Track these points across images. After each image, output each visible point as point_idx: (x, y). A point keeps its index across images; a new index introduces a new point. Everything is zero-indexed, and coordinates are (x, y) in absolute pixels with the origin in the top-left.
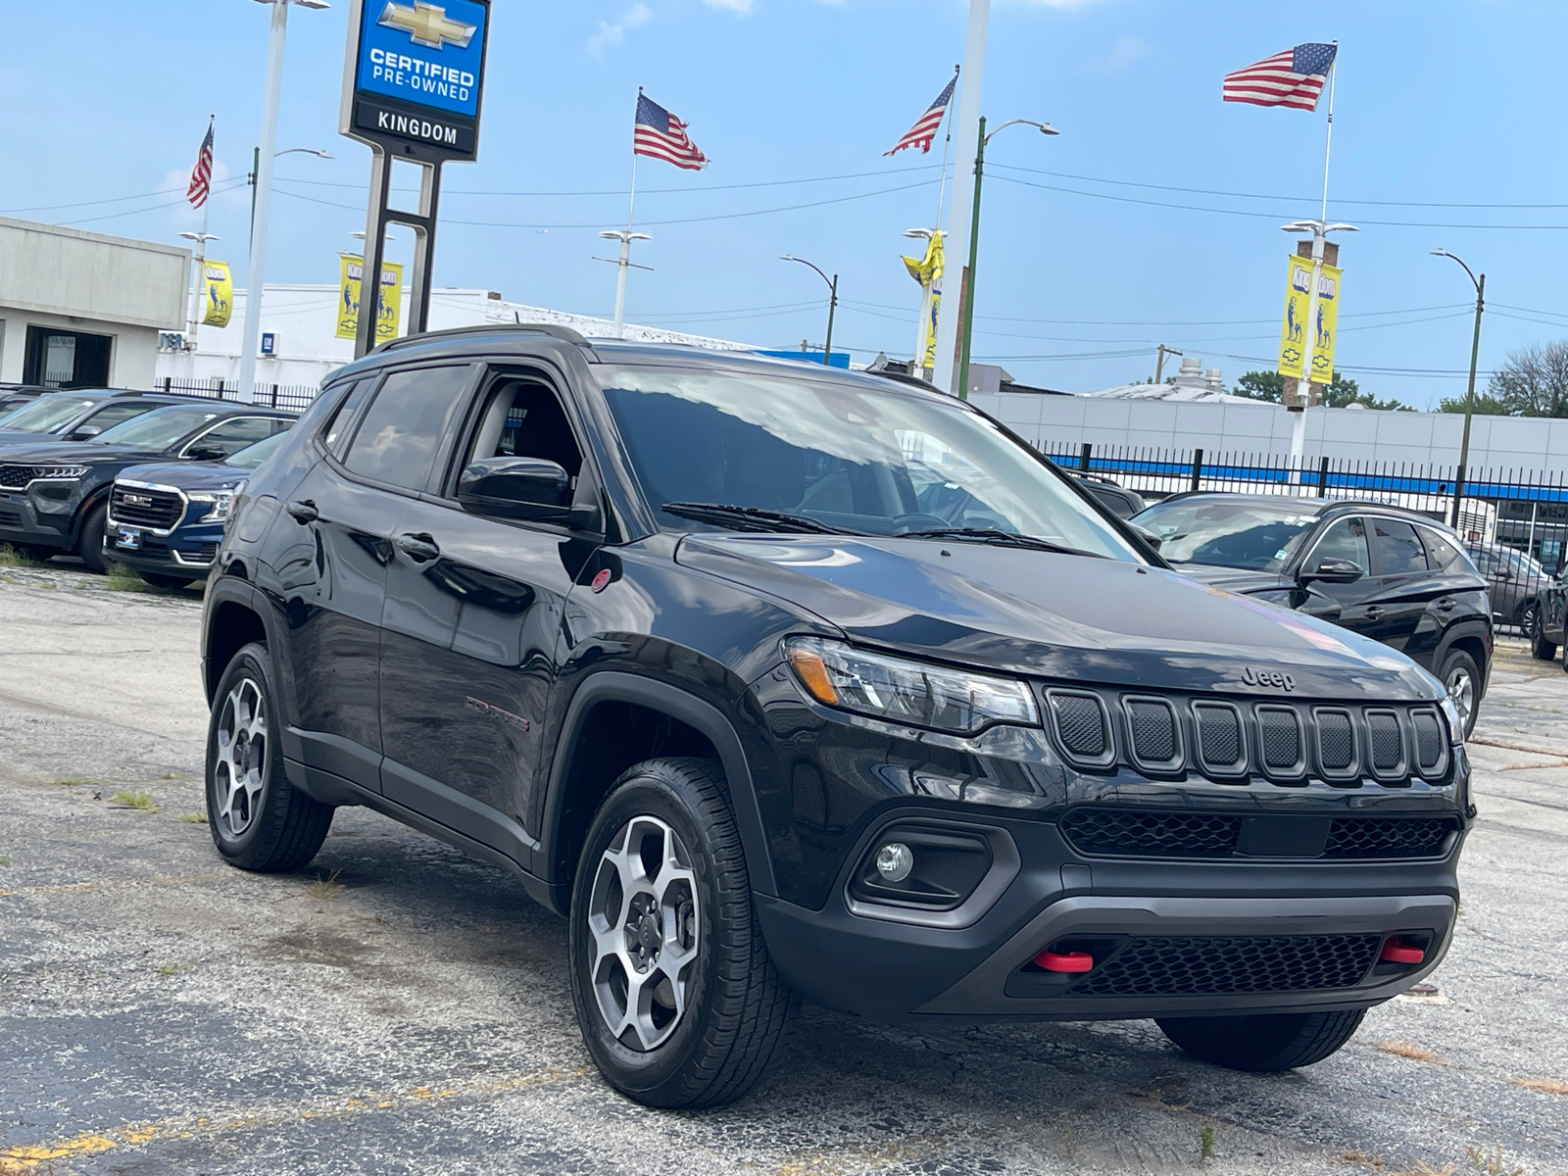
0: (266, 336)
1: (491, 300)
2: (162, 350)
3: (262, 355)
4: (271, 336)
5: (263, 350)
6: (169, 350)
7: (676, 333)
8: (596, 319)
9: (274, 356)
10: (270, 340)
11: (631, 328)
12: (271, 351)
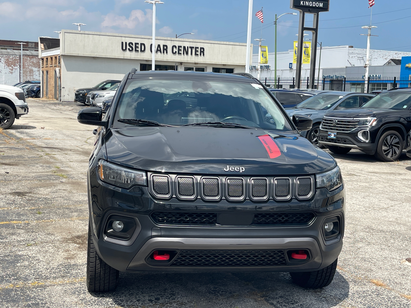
0: (290, 64)
1: (350, 48)
2: (265, 70)
3: (289, 69)
4: (291, 64)
5: (290, 68)
6: (266, 70)
7: (406, 52)
8: (381, 51)
9: (292, 69)
10: (291, 65)
11: (392, 52)
12: (291, 68)
